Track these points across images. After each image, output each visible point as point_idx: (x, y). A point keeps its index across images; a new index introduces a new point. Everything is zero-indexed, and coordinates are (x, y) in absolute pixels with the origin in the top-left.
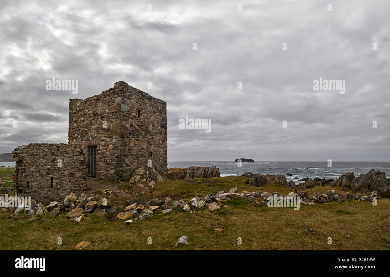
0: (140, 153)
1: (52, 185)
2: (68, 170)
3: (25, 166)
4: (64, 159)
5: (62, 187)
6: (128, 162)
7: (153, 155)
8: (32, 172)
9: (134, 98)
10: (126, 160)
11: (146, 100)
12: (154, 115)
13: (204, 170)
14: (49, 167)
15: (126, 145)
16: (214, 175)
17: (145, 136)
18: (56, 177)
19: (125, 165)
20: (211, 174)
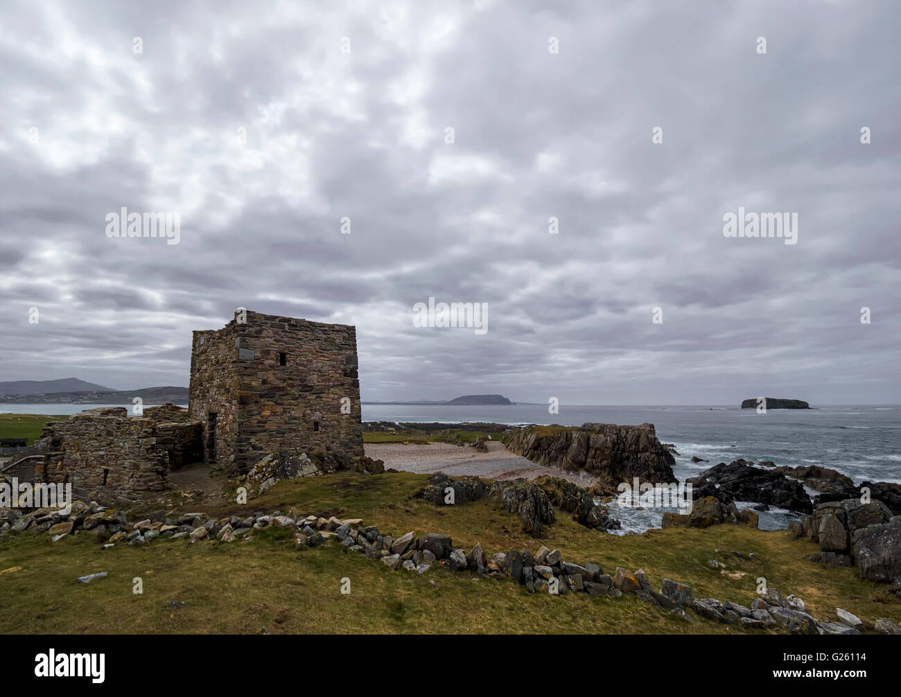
0: (284, 426)
1: (105, 482)
2: (130, 459)
3: (65, 450)
4: (125, 442)
5: (120, 485)
6: (257, 443)
7: (320, 428)
8: (75, 460)
9: (271, 334)
10: (253, 440)
11: (301, 333)
12: (323, 356)
13: (617, 434)
14: (101, 453)
15: (252, 415)
16: (641, 446)
17: (300, 395)
18: (112, 468)
19: (251, 448)
20: (636, 445)
